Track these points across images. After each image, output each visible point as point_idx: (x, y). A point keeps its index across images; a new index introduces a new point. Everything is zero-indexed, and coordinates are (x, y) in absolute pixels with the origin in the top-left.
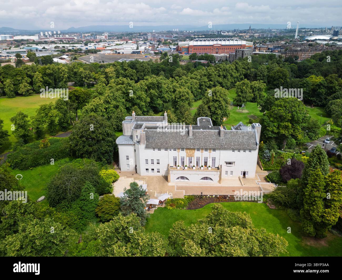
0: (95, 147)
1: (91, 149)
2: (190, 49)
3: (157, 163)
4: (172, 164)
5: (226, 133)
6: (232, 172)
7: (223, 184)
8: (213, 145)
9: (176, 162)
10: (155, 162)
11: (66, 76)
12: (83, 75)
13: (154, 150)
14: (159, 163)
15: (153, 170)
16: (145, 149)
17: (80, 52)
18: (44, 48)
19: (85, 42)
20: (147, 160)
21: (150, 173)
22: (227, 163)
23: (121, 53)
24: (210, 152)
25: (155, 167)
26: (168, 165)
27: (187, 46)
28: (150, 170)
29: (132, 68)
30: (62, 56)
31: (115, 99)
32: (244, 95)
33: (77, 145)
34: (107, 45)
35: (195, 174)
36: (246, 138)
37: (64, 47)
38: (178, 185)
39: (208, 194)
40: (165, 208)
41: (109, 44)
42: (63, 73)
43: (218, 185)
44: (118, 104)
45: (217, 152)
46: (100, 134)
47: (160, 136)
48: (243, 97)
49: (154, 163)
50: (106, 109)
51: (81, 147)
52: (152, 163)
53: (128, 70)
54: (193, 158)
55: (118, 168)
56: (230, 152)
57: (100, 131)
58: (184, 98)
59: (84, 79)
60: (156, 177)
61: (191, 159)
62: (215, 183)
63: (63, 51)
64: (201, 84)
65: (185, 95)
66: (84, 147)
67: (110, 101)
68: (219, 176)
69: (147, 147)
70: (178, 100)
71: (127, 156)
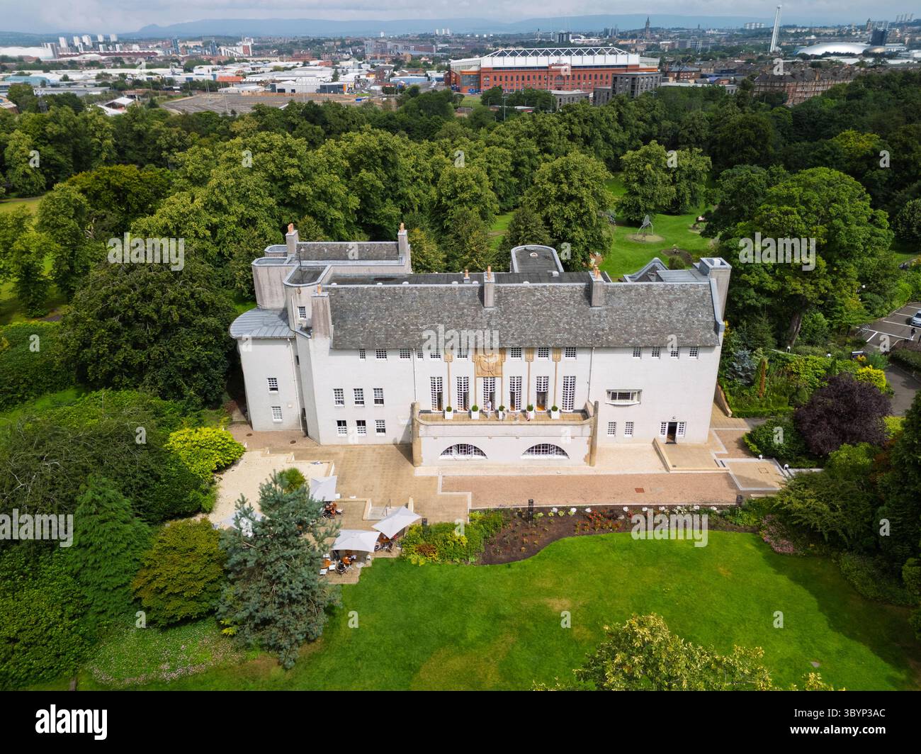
0: (155, 350)
1: (139, 357)
2: (484, 80)
3: (376, 401)
4: (427, 403)
5: (613, 293)
6: (630, 424)
7: (602, 467)
8: (566, 336)
9: (440, 395)
10: (369, 397)
12: (163, 142)
13: (363, 356)
14: (382, 402)
15: (361, 423)
16: (330, 354)
17: (167, 89)
18: (65, 78)
19: (185, 62)
20: (339, 391)
21: (353, 435)
22: (614, 396)
23: (288, 91)
24: (556, 360)
25: (370, 412)
26: (413, 406)
27: (475, 69)
28: (352, 427)
29: (313, 122)
30: (116, 98)
31: (243, 198)
32: (650, 191)
33: (86, 345)
34: (248, 70)
35: (507, 435)
36: (681, 306)
37: (123, 76)
38: (449, 474)
39: (552, 501)
40: (401, 559)
41: (253, 69)
42: (98, 134)
43: (587, 470)
44: (254, 214)
45: (582, 357)
46: (171, 302)
47: (383, 306)
48: (645, 197)
49: (365, 400)
50: (213, 228)
51: (104, 348)
52: (357, 403)
53: (300, 126)
54: (498, 380)
55: (243, 419)
56: (627, 358)
57: (171, 293)
58: (465, 196)
59: (164, 153)
60: (374, 448)
61: (493, 385)
62: (574, 464)
63: (120, 85)
64: (519, 159)
65: (470, 187)
66: (114, 349)
67: (225, 202)
68: (588, 438)
69: (338, 346)
70: (449, 203)
71: (273, 380)
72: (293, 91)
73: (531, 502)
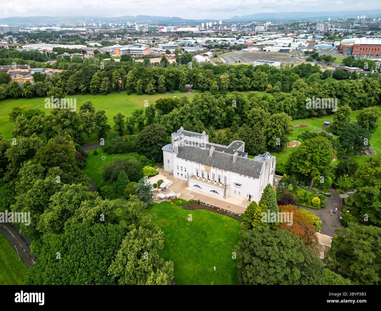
0: (148, 149)
1: (145, 149)
2: (355, 49)
3: (185, 171)
4: (195, 174)
5: (239, 159)
6: (239, 192)
7: (227, 200)
8: (224, 167)
9: (197, 173)
11: (184, 79)
15: (182, 175)
16: (176, 158)
17: (225, 49)
18: (196, 42)
19: (239, 34)
20: (178, 166)
21: (180, 177)
22: (235, 184)
23: (267, 51)
24: (222, 172)
25: (184, 173)
27: (352, 44)
28: (180, 174)
29: (247, 76)
30: (207, 52)
32: (341, 123)
33: (137, 145)
34: (260, 39)
35: (206, 186)
37: (215, 41)
38: (193, 191)
39: (207, 202)
40: (169, 203)
41: (263, 38)
43: (223, 200)
46: (153, 140)
47: (189, 150)
48: (339, 125)
49: (183, 170)
51: (139, 146)
52: (181, 170)
53: (243, 77)
54: (209, 173)
57: (154, 138)
60: (183, 181)
61: (208, 174)
62: (220, 196)
63: (210, 47)
66: (141, 146)
68: (223, 192)
69: (178, 156)
71: (168, 160)
72: (269, 51)
73: (199, 200)
